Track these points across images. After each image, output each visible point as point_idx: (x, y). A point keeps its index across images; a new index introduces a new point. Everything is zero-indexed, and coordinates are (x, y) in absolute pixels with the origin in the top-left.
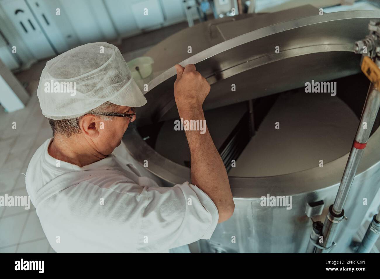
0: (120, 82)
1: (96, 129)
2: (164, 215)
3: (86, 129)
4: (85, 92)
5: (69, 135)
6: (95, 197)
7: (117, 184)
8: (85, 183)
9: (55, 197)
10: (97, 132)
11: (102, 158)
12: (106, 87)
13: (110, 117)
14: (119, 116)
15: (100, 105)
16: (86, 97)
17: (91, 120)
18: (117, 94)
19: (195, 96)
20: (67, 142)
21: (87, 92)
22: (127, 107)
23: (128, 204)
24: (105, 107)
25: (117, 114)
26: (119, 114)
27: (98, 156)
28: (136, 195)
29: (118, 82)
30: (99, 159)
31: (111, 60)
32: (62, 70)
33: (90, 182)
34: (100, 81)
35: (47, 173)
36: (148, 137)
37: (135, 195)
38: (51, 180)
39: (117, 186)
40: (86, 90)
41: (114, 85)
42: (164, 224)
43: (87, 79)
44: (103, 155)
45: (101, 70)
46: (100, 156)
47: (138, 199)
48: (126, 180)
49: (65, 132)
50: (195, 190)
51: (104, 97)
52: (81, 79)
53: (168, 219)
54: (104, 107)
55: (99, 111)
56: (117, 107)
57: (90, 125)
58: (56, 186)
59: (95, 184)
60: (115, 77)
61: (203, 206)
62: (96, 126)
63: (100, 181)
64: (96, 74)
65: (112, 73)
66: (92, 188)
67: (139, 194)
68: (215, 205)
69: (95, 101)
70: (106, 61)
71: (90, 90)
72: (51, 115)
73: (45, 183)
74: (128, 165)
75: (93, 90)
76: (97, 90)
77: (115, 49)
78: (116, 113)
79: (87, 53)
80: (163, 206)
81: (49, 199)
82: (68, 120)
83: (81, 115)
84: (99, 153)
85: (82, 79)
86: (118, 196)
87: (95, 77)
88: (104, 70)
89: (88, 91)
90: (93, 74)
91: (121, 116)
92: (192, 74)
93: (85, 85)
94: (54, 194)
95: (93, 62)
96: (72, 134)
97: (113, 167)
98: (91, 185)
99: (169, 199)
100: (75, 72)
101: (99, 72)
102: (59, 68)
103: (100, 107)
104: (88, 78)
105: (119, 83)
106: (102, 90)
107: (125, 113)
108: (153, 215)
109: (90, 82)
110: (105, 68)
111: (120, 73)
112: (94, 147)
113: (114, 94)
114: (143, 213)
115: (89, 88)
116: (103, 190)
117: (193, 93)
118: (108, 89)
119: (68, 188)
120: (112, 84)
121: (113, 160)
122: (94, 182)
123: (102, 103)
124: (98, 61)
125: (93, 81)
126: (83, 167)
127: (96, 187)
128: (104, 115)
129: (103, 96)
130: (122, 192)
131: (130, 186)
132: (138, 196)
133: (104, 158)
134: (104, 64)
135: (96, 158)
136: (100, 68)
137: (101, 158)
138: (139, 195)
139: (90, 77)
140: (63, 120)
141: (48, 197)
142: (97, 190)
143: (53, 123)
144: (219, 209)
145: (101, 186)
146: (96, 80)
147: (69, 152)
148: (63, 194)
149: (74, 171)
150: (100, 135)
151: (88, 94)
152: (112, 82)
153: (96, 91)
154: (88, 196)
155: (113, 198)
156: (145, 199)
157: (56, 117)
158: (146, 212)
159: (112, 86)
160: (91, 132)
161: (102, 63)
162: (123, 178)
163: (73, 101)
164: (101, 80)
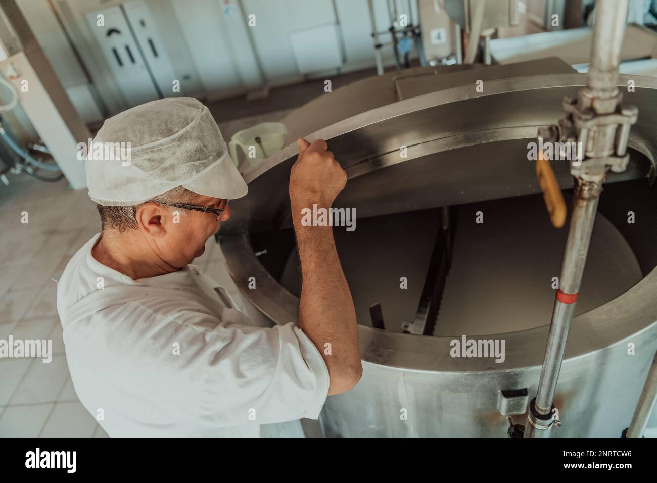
0: (204, 159)
1: (162, 226)
2: (243, 368)
3: (146, 225)
4: (147, 169)
5: (122, 230)
6: (145, 325)
7: (180, 311)
8: (134, 304)
9: (89, 319)
10: (163, 231)
11: (170, 271)
12: (180, 165)
13: (184, 210)
14: (198, 209)
15: (170, 190)
16: (148, 177)
17: (155, 211)
18: (196, 176)
19: (319, 190)
20: (118, 239)
21: (151, 170)
22: (212, 198)
23: (191, 343)
24: (177, 195)
25: (194, 207)
26: (198, 207)
27: (164, 268)
28: (207, 331)
29: (199, 160)
30: (166, 272)
31: (191, 127)
32: (120, 134)
33: (143, 304)
34: (171, 156)
35: (85, 283)
36: (265, 251)
37: (205, 332)
38: (89, 294)
39: (180, 314)
40: (150, 167)
41: (192, 163)
42: (242, 381)
43: (151, 151)
44: (172, 266)
45: (174, 140)
46: (168, 268)
47: (208, 338)
48: (198, 308)
49: (116, 225)
50: (298, 336)
51: (176, 180)
52: (142, 150)
53: (249, 374)
54: (175, 193)
55: (168, 200)
56: (196, 196)
57: (151, 219)
58: (94, 303)
59: (148, 307)
60: (195, 151)
61: (306, 363)
62: (162, 221)
63: (157, 304)
64: (165, 145)
65: (190, 145)
66: (143, 312)
67: (211, 329)
68: (326, 363)
69: (161, 184)
70: (183, 128)
71: (155, 167)
72: (100, 198)
73: (80, 297)
74: (217, 290)
75: (160, 168)
76: (166, 169)
77: (203, 110)
78: (194, 205)
79: (158, 112)
80: (245, 354)
81: (82, 320)
82: (122, 208)
83: (140, 203)
84: (166, 263)
85: (145, 151)
86: (178, 329)
87: (163, 148)
88: (179, 141)
89: (153, 168)
90: (161, 145)
91: (202, 210)
92: (316, 156)
93: (149, 159)
94: (89, 314)
95: (164, 127)
96: (127, 229)
97: (185, 287)
98: (143, 307)
99: (256, 344)
100: (136, 139)
101: (171, 143)
102: (115, 132)
103: (168, 194)
104: (154, 149)
105: (201, 161)
106: (174, 169)
107: (210, 206)
108: (225, 364)
109: (155, 156)
110: (181, 137)
111: (204, 146)
112: (158, 253)
113: (192, 176)
114: (211, 360)
115: (154, 165)
116: (159, 316)
117: (317, 185)
118: (184, 168)
119: (108, 308)
120: (190, 161)
121: (188, 276)
122: (148, 305)
123: (172, 188)
124: (172, 126)
125: (161, 154)
126: (138, 280)
127: (150, 311)
128: (174, 205)
129: (174, 178)
130: (185, 324)
131: (199, 317)
132: (208, 332)
133: (174, 272)
134: (179, 131)
135: (160, 270)
136: (172, 136)
137: (168, 270)
138: (211, 332)
139: (156, 149)
140: (114, 207)
141: (81, 318)
142: (150, 315)
143: (102, 210)
144: (331, 371)
145: (156, 311)
146: (165, 154)
147: (121, 256)
148: (100, 315)
149: (124, 285)
150: (166, 236)
151: (151, 172)
152: (190, 158)
153: (164, 170)
154: (135, 322)
155: (170, 331)
156: (218, 338)
157: (105, 202)
158: (217, 358)
159: (190, 164)
160: (153, 228)
161: (177, 129)
162: (195, 304)
163: (129, 181)
164: (173, 154)
